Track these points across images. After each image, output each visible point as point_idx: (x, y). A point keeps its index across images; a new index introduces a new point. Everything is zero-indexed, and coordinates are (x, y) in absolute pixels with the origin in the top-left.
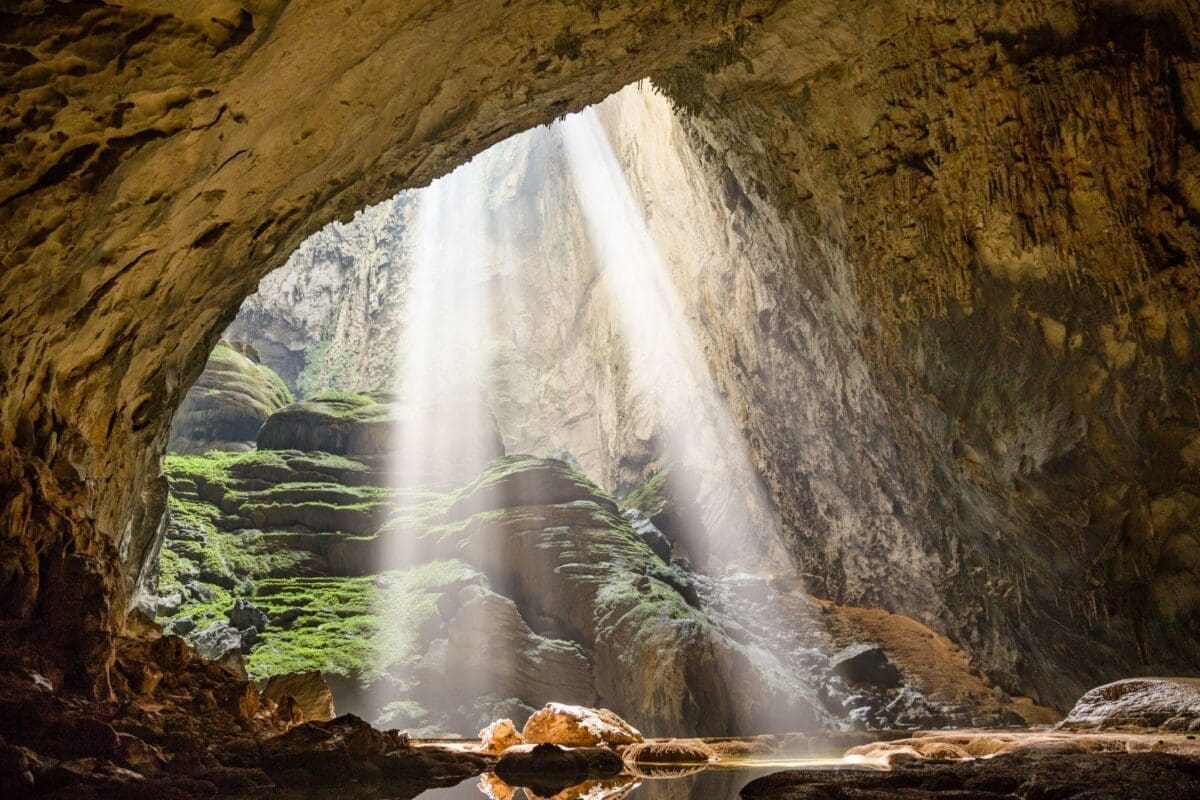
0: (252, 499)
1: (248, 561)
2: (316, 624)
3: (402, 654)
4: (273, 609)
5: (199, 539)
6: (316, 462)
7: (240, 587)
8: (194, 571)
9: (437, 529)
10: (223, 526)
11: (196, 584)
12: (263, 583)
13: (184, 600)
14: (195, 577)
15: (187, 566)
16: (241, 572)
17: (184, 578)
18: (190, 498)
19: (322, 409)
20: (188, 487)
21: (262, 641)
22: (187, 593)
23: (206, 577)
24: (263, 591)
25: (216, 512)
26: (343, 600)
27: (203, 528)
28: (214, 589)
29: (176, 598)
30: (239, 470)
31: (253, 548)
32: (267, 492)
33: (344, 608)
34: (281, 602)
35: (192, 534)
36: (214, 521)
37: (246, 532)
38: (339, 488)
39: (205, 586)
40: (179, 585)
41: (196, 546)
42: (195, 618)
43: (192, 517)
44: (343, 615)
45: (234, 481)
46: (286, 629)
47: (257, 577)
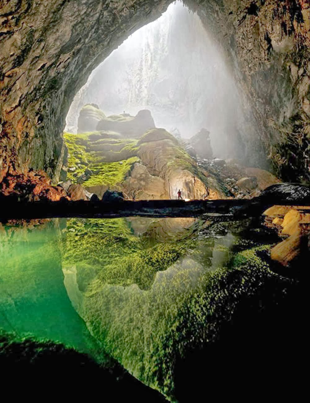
0: (93, 144)
1: (91, 159)
2: (103, 174)
3: (120, 180)
4: (95, 170)
5: (81, 154)
6: (108, 133)
7: (90, 165)
8: (79, 162)
9: (134, 149)
10: (87, 151)
11: (79, 165)
12: (94, 164)
13: (76, 169)
14: (79, 163)
15: (78, 161)
16: (90, 162)
17: (77, 164)
18: (80, 144)
19: (109, 119)
20: (79, 141)
21: (90, 178)
22: (77, 167)
23: (82, 163)
24: (94, 166)
25: (85, 147)
26: (111, 168)
27: (82, 151)
28: (84, 166)
29: (75, 168)
30: (91, 137)
31: (93, 156)
32: (96, 142)
33: (111, 169)
34: (97, 169)
35: (79, 153)
36: (85, 150)
37: (91, 152)
38: (113, 140)
39: (82, 165)
40: (75, 165)
41: (80, 156)
42: (78, 173)
43: (80, 149)
44: (110, 171)
45: (89, 140)
46: (96, 175)
47: (93, 163)
